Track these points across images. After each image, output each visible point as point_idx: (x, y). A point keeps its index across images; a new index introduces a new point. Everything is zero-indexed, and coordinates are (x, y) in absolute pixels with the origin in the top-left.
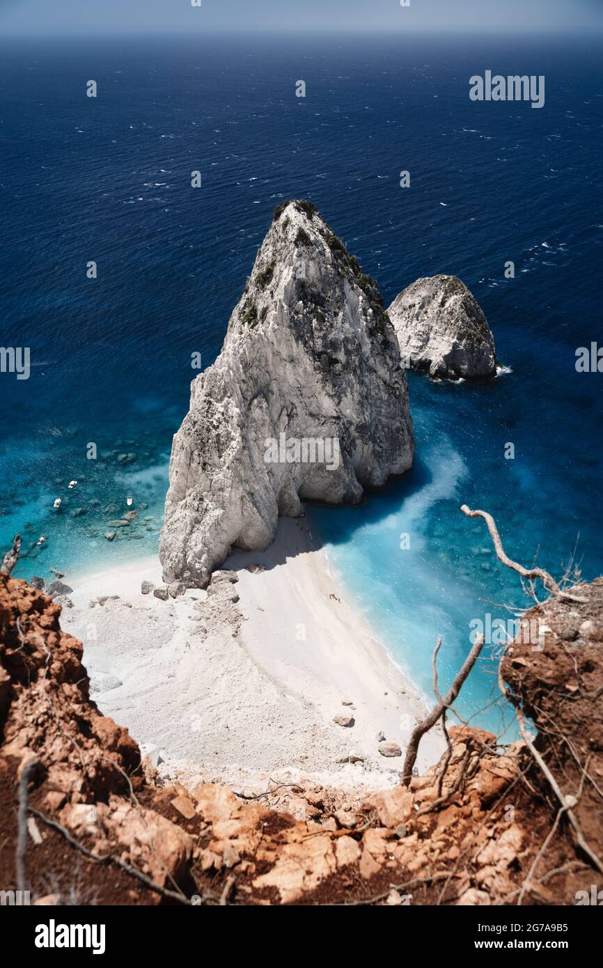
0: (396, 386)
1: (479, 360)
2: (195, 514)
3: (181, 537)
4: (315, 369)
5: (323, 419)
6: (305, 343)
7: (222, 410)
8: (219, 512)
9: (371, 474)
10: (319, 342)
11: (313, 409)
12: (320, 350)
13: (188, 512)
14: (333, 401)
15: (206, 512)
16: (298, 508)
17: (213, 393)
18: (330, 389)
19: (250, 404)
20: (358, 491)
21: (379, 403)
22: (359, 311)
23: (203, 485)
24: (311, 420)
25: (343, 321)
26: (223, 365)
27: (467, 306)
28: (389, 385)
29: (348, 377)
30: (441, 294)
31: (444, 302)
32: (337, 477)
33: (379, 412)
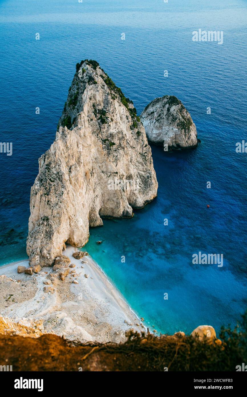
0: (146, 154)
4: (103, 148)
5: (109, 174)
6: (97, 135)
9: (136, 200)
11: (104, 169)
12: (105, 139)
13: (41, 227)
14: (113, 165)
15: (51, 226)
16: (99, 222)
17: (50, 163)
18: (111, 158)
19: (70, 169)
20: (130, 210)
21: (137, 164)
22: (124, 117)
23: (48, 213)
24: (103, 175)
25: (116, 123)
26: (55, 149)
27: (181, 111)
28: (142, 155)
29: (121, 151)
30: (167, 106)
31: (168, 110)
32: (118, 204)
33: (138, 169)
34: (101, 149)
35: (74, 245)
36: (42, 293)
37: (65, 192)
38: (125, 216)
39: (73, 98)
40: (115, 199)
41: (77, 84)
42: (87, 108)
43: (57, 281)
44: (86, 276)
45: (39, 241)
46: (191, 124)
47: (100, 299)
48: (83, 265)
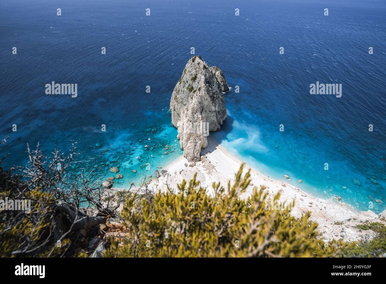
1: (226, 87)
2: (195, 144)
3: (192, 150)
4: (211, 100)
5: (212, 112)
6: (209, 94)
7: (196, 116)
8: (200, 142)
10: (211, 93)
11: (210, 110)
12: (211, 96)
14: (214, 107)
18: (214, 104)
20: (219, 127)
21: (220, 105)
26: (195, 105)
28: (222, 100)
38: (218, 130)
39: (194, 76)
40: (214, 123)
41: (195, 69)
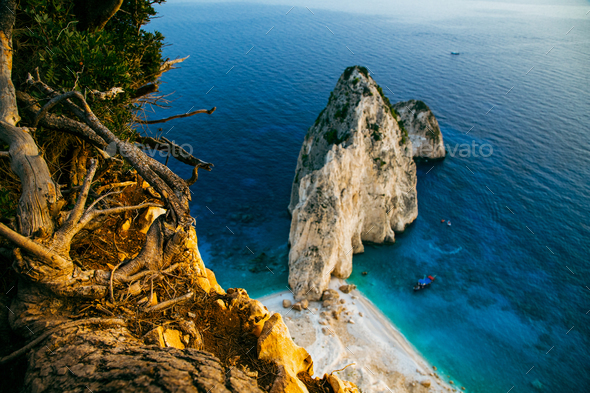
0: (411, 173)
4: (374, 168)
5: (376, 196)
6: (370, 154)
9: (398, 224)
10: (377, 152)
11: (370, 191)
12: (376, 157)
13: (310, 258)
14: (382, 186)
15: (320, 258)
16: (361, 248)
17: (322, 187)
18: (381, 179)
19: (342, 192)
20: (392, 235)
21: (402, 184)
22: (394, 132)
23: (318, 242)
24: (369, 197)
25: (388, 140)
26: (329, 170)
27: (430, 118)
28: (407, 173)
29: (390, 171)
30: (414, 112)
31: (415, 116)
32: (381, 229)
33: (402, 189)
34: (370, 168)
35: (340, 276)
36: (322, 335)
37: (338, 220)
38: (387, 241)
39: (341, 109)
40: (378, 224)
41: (347, 94)
42: (361, 122)
43: (332, 320)
44: (360, 314)
45: (307, 274)
46: (438, 132)
47: (384, 344)
48: (354, 301)
